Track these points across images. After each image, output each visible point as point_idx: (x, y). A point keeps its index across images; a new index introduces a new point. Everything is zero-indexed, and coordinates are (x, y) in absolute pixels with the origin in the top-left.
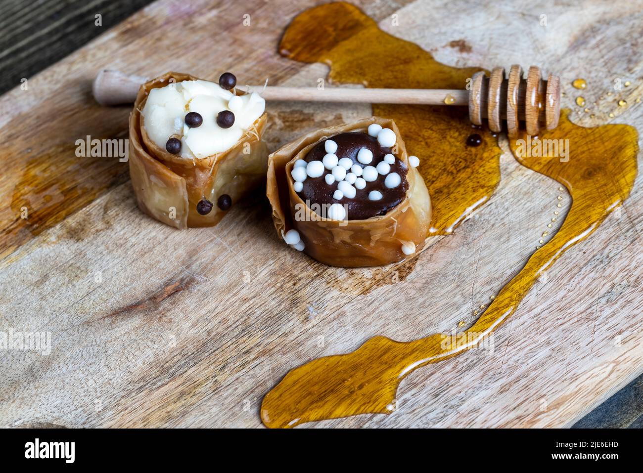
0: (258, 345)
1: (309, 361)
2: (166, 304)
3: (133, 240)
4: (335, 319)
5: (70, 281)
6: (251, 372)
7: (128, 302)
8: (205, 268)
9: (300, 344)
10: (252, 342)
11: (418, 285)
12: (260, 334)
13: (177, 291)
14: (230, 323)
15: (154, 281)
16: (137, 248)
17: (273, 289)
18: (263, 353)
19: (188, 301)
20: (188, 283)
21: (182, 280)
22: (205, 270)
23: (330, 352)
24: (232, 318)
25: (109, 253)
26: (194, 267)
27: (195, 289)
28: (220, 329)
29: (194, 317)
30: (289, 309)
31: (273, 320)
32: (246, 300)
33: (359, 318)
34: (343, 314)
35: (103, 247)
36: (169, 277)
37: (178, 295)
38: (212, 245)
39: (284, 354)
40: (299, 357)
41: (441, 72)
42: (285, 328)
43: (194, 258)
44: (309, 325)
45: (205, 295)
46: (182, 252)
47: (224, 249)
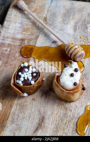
0: (67, 121)
1: (79, 119)
2: (43, 124)
3: (25, 116)
4: (76, 107)
5: (20, 131)
6: (70, 127)
7: (35, 128)
8: (44, 112)
9: (74, 116)
10: (65, 121)
12: (65, 119)
13: (43, 120)
14: (58, 120)
15: (37, 121)
16: (28, 116)
17: (60, 109)
18: (69, 122)
19: (46, 121)
20: (44, 117)
21: (42, 117)
22: (45, 113)
23: (81, 114)
24: (57, 119)
25: (23, 121)
26: (42, 114)
27: (47, 117)
28: (57, 122)
29: (50, 123)
30: (66, 111)
31: (65, 115)
32: (57, 114)
33: (80, 105)
34: (77, 106)
35: (21, 121)
36: (39, 118)
37: (44, 121)
38: (41, 108)
39: (73, 120)
40: (76, 119)
41: (56, 49)
42: (69, 115)
43: (40, 112)
44: (73, 112)
45: (49, 118)
46: (37, 112)
47: (44, 107)
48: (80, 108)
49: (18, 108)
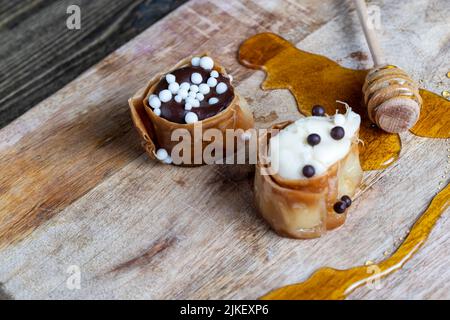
0: (231, 282)
1: (272, 290)
2: (156, 258)
3: (126, 214)
4: (289, 258)
5: (80, 248)
7: (127, 259)
9: (264, 278)
10: (226, 281)
11: (349, 228)
12: (232, 274)
13: (164, 248)
14: (208, 267)
15: (146, 242)
16: (130, 220)
17: (238, 241)
18: (236, 288)
19: (173, 255)
20: (172, 241)
21: (167, 239)
22: (184, 231)
23: (288, 282)
24: (209, 264)
25: (108, 225)
26: (175, 229)
27: (177, 246)
28: (201, 273)
29: (179, 266)
30: (253, 254)
31: (240, 263)
32: (218, 250)
33: (307, 256)
34: (294, 254)
35: (103, 221)
36: (157, 238)
37: (165, 251)
38: (186, 213)
39: (252, 286)
40: (264, 288)
42: (252, 268)
43: (175, 223)
44: (269, 264)
45: (186, 249)
46: (164, 219)
47: (198, 214)
48: (299, 266)
49: (121, 186)
